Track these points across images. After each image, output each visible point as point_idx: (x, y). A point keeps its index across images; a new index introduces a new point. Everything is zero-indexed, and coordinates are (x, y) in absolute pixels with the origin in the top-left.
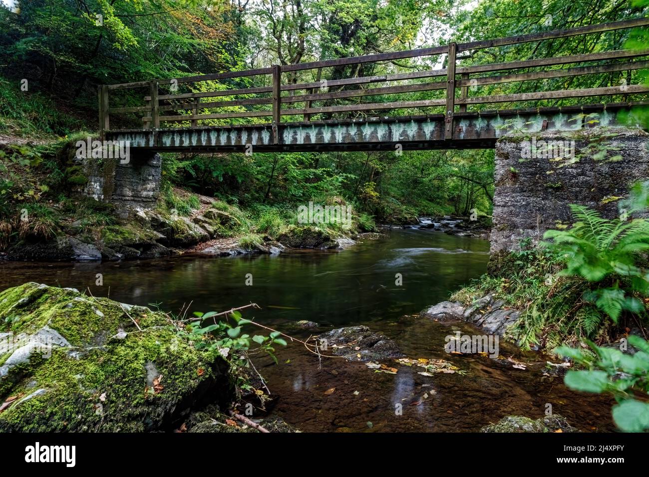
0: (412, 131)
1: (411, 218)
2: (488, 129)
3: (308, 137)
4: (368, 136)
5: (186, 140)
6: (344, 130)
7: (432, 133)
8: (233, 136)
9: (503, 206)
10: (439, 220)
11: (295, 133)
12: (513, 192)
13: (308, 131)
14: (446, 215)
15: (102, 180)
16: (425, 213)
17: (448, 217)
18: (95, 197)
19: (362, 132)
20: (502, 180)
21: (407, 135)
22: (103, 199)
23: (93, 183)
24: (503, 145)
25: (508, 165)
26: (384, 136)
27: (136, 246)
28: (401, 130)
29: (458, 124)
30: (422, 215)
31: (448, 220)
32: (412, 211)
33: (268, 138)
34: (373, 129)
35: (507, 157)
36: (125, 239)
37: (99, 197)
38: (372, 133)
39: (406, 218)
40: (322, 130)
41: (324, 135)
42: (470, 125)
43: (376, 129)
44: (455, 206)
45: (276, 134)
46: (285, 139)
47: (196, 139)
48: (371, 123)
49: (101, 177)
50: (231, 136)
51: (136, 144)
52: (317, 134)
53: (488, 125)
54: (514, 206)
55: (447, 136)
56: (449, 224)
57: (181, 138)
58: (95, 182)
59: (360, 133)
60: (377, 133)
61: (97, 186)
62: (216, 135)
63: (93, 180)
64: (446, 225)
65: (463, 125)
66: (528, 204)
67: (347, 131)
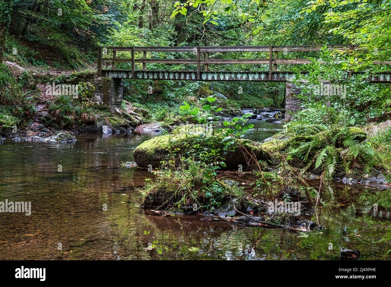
0: (257, 77)
1: (236, 110)
2: (284, 77)
3: (213, 77)
4: (239, 78)
5: (151, 76)
6: (229, 75)
7: (264, 78)
8: (177, 75)
9: (289, 105)
10: (260, 112)
11: (207, 75)
12: (292, 100)
13: (213, 75)
14: (266, 107)
15: (102, 94)
16: (246, 106)
17: (268, 109)
18: (98, 103)
19: (237, 76)
20: (288, 96)
21: (255, 78)
22: (103, 104)
23: (96, 96)
24: (288, 84)
25: (290, 91)
26: (246, 78)
27: (123, 126)
28: (253, 76)
29: (273, 75)
30: (244, 107)
31: (268, 112)
32: (235, 104)
33: (194, 77)
34: (241, 75)
35: (290, 88)
36: (119, 123)
37: (100, 103)
38: (241, 77)
39: (232, 111)
40: (220, 75)
41: (221, 77)
42: (278, 76)
43: (242, 75)
44: (274, 98)
45: (199, 76)
46: (203, 77)
47: (157, 75)
48: (240, 73)
49: (101, 93)
50: (176, 75)
51: (121, 76)
52: (217, 76)
53: (284, 76)
54: (292, 105)
55: (270, 79)
56: (268, 115)
57: (148, 75)
58: (97, 95)
59: (236, 77)
60: (243, 77)
61: (99, 97)
62: (168, 74)
63: (96, 94)
64: (267, 116)
65: (275, 76)
66: (296, 104)
67: (231, 75)
